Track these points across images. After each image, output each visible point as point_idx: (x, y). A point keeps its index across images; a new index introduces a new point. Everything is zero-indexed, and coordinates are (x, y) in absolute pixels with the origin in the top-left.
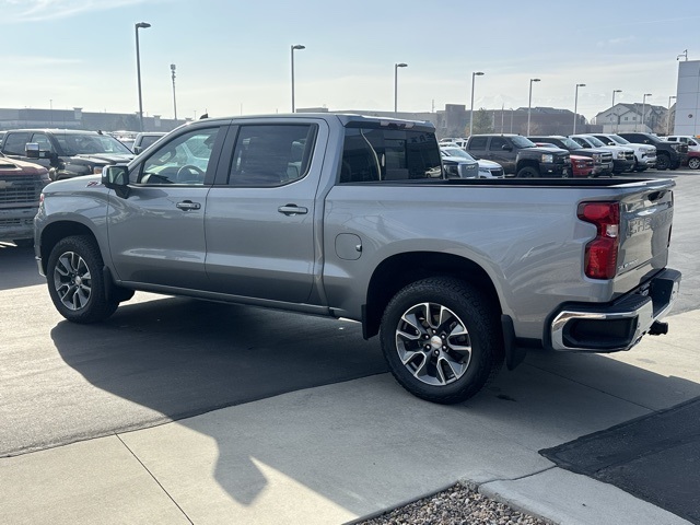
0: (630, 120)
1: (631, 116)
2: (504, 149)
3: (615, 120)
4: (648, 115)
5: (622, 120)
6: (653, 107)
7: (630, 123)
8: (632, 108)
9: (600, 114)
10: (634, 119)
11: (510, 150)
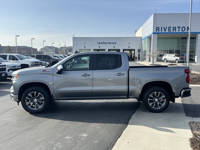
0: (50, 50)
1: (50, 49)
2: (48, 58)
3: (46, 50)
4: (54, 50)
5: (48, 50)
6: (55, 47)
7: (50, 52)
8: (50, 47)
9: (41, 49)
10: (51, 50)
11: (49, 59)
